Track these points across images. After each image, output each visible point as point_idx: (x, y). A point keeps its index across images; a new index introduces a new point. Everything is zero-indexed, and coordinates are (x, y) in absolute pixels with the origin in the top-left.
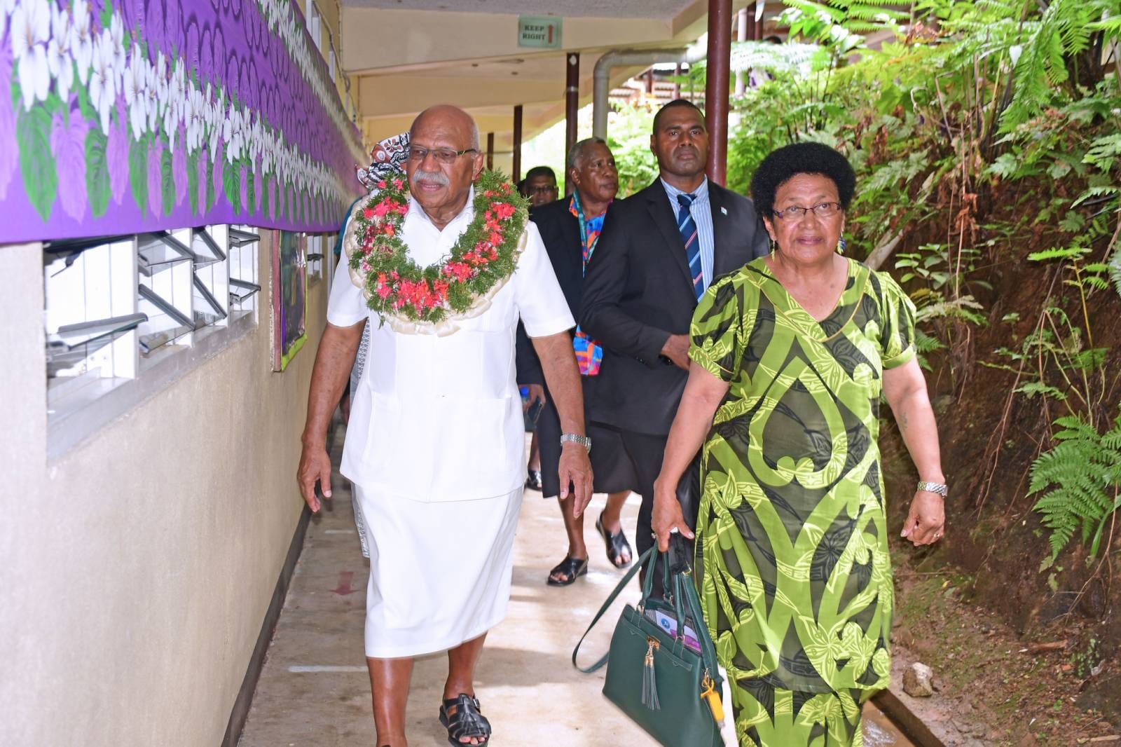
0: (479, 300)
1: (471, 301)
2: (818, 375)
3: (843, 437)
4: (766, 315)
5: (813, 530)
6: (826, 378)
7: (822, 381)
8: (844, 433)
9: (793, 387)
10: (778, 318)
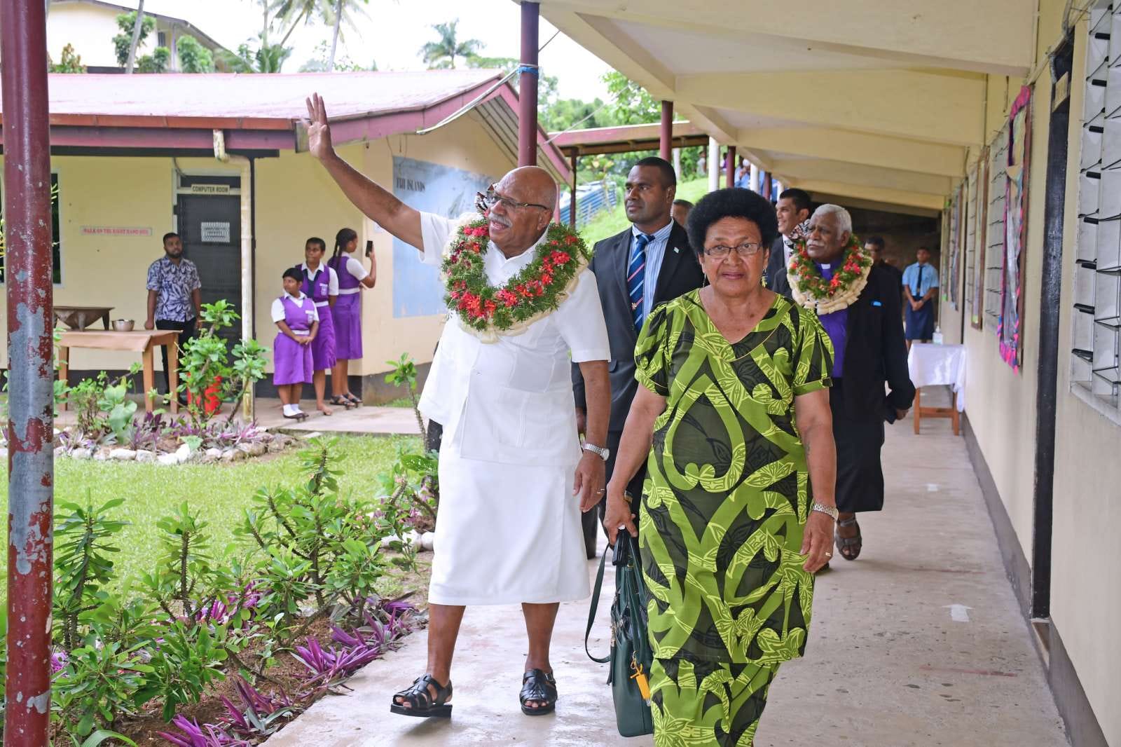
0: (517, 324)
1: (511, 323)
2: (722, 392)
3: (742, 447)
4: (688, 336)
5: (717, 529)
6: (729, 394)
7: (725, 396)
8: (744, 444)
9: (698, 400)
10: (697, 339)
